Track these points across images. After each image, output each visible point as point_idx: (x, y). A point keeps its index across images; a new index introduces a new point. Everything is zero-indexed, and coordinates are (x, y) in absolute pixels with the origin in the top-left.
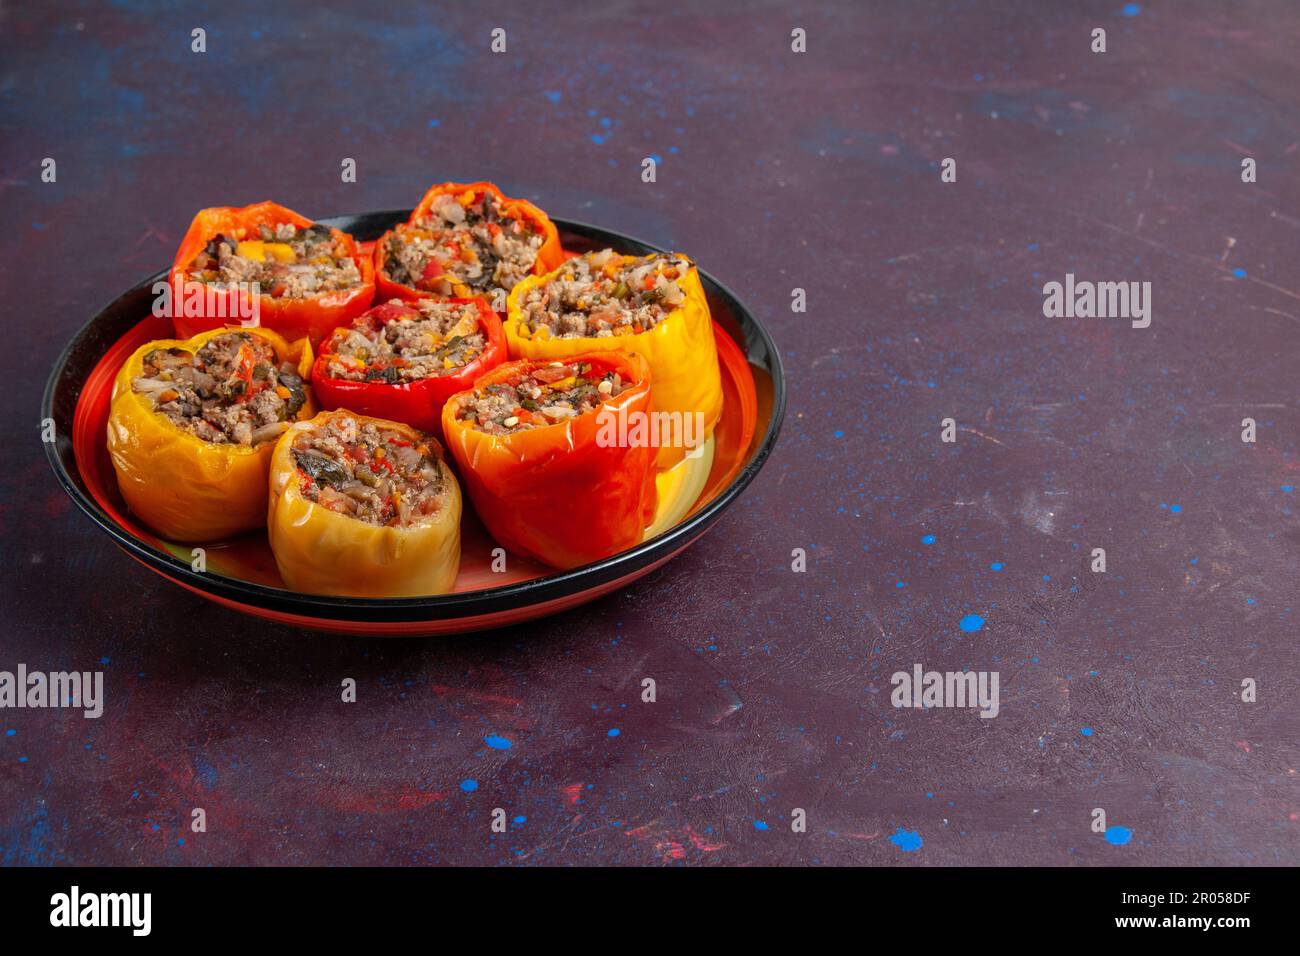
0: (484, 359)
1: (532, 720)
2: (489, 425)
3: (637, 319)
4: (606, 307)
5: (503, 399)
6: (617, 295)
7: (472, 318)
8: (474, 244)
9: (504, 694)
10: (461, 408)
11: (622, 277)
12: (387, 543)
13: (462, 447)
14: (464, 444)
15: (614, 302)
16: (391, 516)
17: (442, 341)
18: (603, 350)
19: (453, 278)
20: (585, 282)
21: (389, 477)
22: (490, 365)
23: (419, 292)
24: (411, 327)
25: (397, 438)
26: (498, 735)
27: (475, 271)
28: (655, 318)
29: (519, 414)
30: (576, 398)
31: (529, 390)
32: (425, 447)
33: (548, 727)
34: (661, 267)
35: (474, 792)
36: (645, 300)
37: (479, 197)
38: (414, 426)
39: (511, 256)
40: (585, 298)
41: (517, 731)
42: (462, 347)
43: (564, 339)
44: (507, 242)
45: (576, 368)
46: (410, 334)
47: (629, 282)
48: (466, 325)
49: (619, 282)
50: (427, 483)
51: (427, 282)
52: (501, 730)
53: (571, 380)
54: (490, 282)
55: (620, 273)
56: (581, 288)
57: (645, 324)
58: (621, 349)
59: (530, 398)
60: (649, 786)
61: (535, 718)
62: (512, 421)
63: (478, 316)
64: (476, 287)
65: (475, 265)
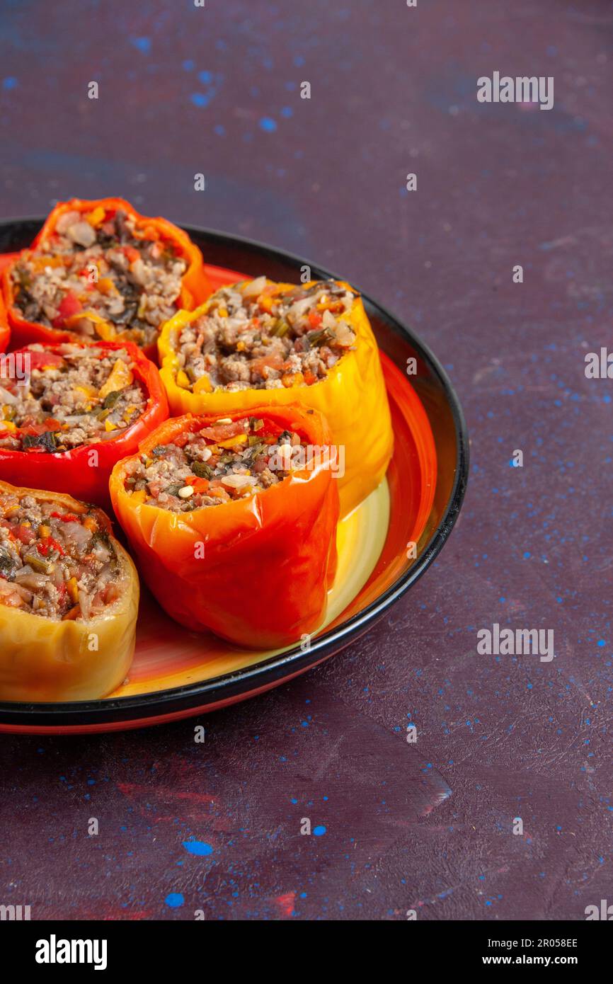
0: (147, 418)
1: (230, 820)
2: (164, 497)
3: (306, 365)
4: (268, 349)
5: (170, 464)
6: (278, 333)
7: (126, 369)
8: (109, 271)
9: (196, 791)
10: (128, 475)
11: (281, 311)
12: (70, 641)
13: (137, 524)
14: (139, 521)
15: (277, 342)
16: (70, 608)
17: (96, 395)
18: (275, 404)
19: (95, 317)
20: (241, 320)
21: (59, 559)
22: (153, 425)
23: (58, 333)
24: (58, 380)
25: (61, 511)
26: (197, 839)
27: (117, 305)
28: (325, 361)
29: (194, 483)
30: (250, 460)
31: (199, 452)
32: (92, 522)
33: (248, 827)
34: (324, 300)
35: (181, 907)
36: (312, 341)
37: (110, 215)
38: (76, 496)
39: (155, 286)
40: (244, 338)
41: (216, 833)
42: (121, 404)
43: (231, 391)
44: (146, 268)
45: (247, 425)
46: (60, 388)
47: (290, 318)
48: (121, 377)
49: (279, 317)
50: (102, 564)
51: (65, 320)
52: (201, 832)
53: (242, 439)
54: (134, 317)
55: (278, 306)
56: (238, 326)
57: (316, 370)
58: (296, 404)
59: (200, 460)
60: (366, 892)
61: (233, 817)
62: (187, 491)
63: (133, 365)
64: (120, 324)
65: (115, 298)
